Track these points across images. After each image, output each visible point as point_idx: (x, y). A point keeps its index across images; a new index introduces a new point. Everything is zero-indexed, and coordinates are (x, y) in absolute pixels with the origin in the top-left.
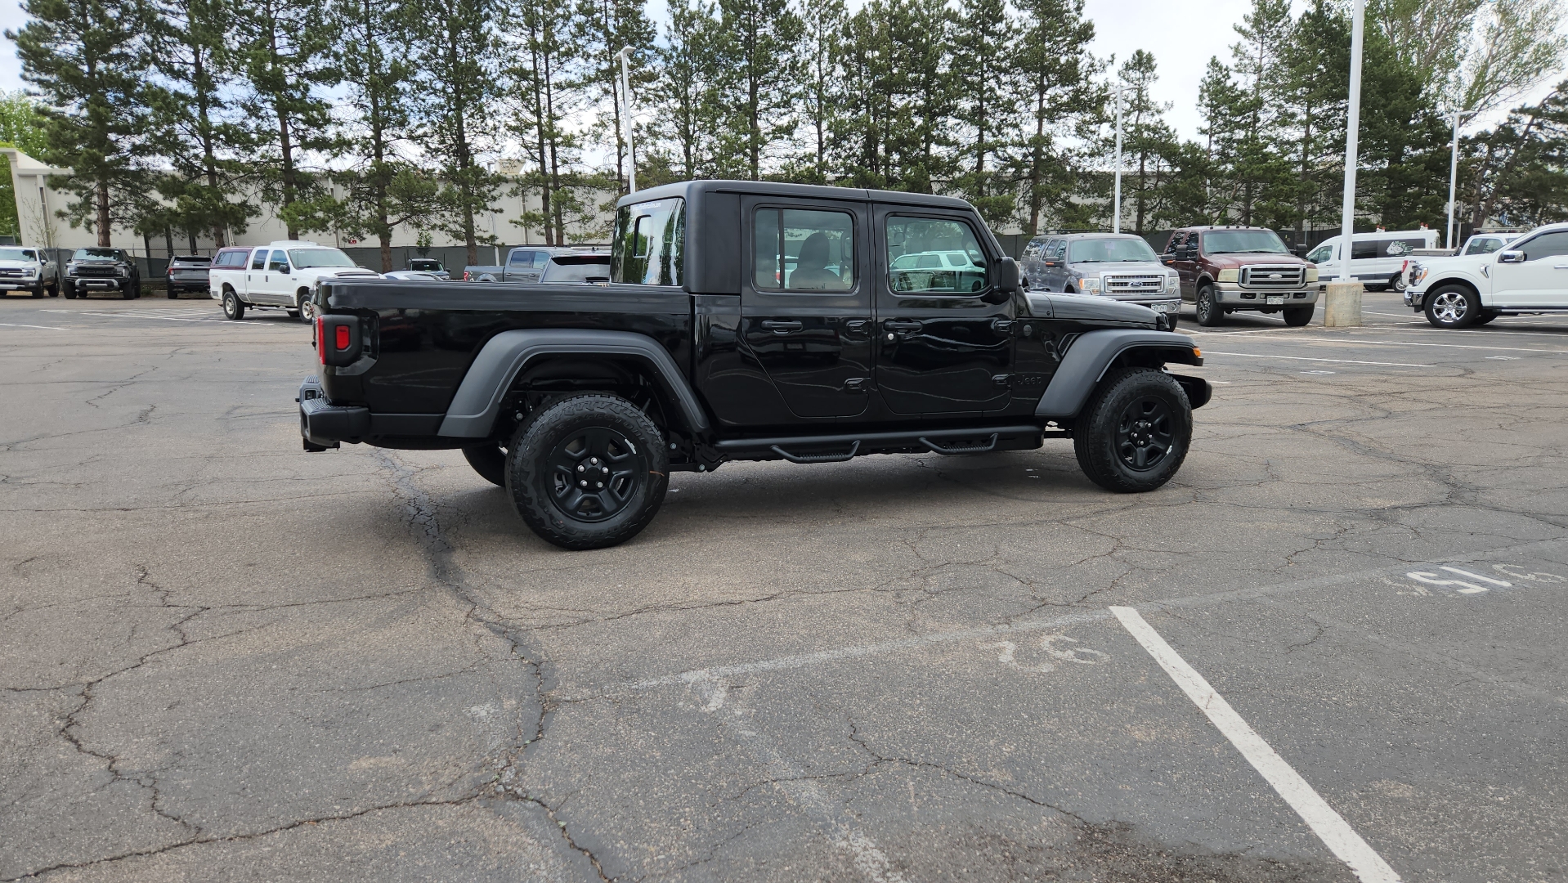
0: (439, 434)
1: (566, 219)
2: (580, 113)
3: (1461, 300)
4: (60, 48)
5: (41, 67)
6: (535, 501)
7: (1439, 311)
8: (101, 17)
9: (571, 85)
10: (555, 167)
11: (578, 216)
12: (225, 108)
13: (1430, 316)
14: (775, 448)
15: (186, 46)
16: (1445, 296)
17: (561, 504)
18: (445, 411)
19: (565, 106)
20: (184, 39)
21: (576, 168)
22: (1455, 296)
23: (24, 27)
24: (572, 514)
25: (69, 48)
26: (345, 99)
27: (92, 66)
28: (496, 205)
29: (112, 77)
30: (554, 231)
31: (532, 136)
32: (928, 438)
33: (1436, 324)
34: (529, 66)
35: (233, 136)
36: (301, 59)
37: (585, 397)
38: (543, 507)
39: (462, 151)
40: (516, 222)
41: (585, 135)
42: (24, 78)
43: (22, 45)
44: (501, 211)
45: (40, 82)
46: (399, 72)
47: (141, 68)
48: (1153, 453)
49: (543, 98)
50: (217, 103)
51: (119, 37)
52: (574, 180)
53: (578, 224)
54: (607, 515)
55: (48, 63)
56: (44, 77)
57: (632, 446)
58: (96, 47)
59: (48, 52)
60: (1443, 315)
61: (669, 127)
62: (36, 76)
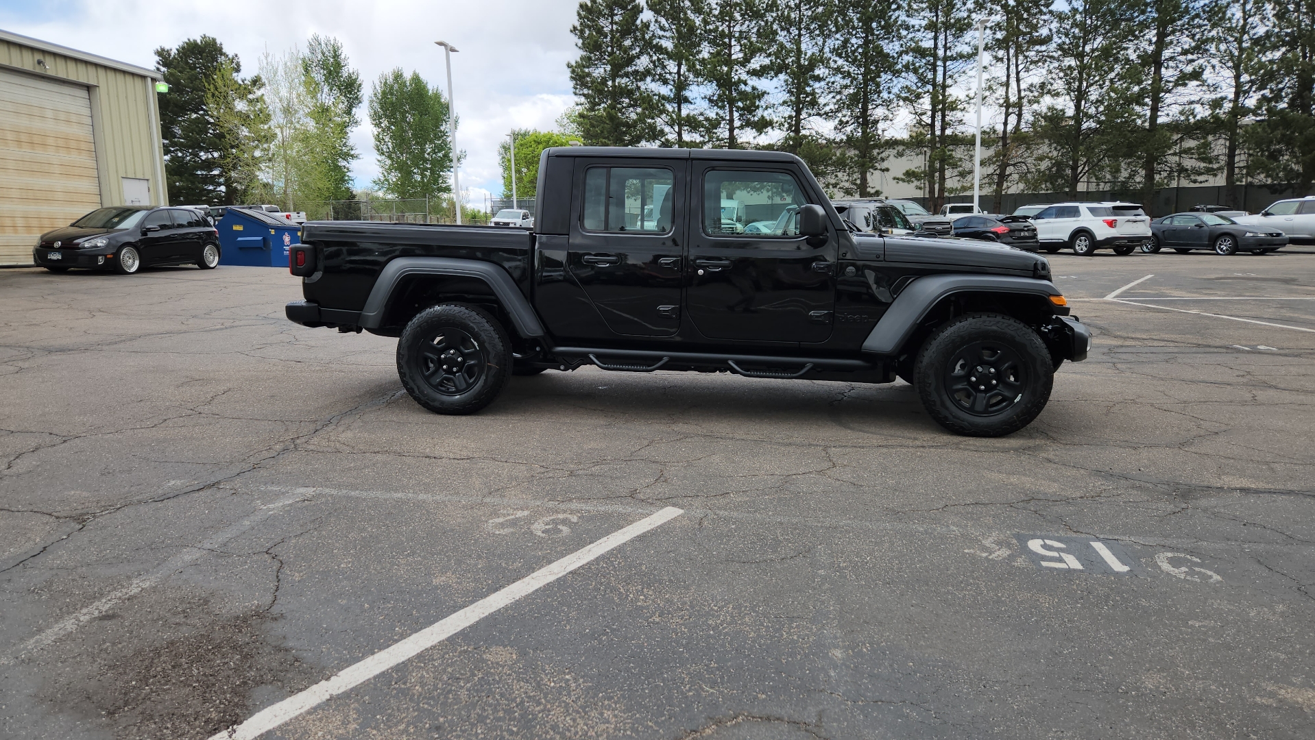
1: (948, 174)
2: (970, 80)
4: (597, 71)
5: (584, 85)
8: (620, 47)
9: (963, 56)
10: (943, 129)
11: (956, 172)
12: (691, 103)
14: (589, 356)
15: (671, 61)
17: (427, 379)
19: (957, 75)
20: (671, 56)
21: (960, 128)
23: (579, 60)
24: (435, 387)
25: (599, 72)
26: (780, 88)
27: (614, 81)
28: (885, 165)
29: (622, 88)
30: (937, 186)
31: (926, 103)
34: (928, 44)
35: (693, 123)
36: (746, 61)
39: (865, 121)
40: (898, 179)
41: (970, 99)
42: (575, 94)
43: (573, 72)
44: (887, 170)
45: (584, 95)
46: (814, 62)
47: (641, 80)
49: (940, 70)
50: (686, 100)
51: (630, 61)
52: (956, 140)
53: (958, 178)
55: (587, 82)
56: (586, 91)
57: (476, 344)
58: (617, 69)
59: (589, 75)
61: (1059, 85)
62: (581, 92)
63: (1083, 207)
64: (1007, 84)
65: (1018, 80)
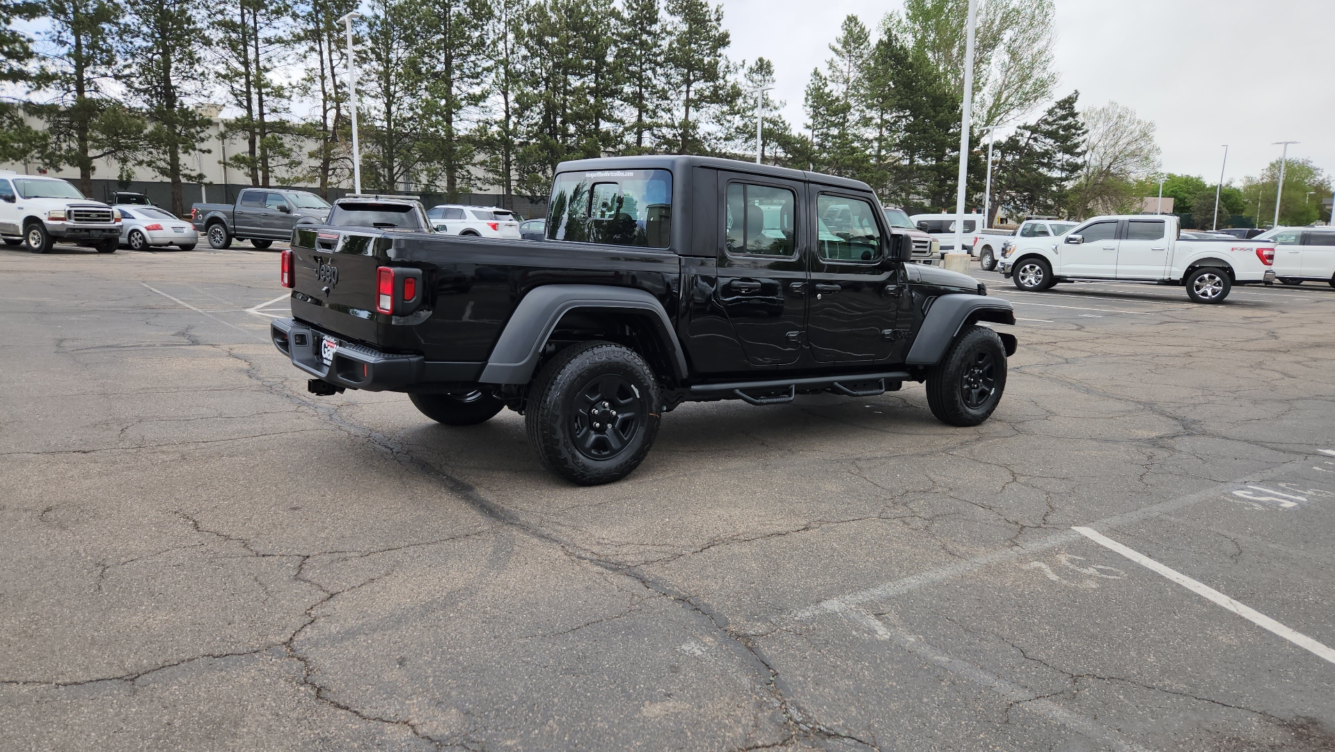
0: (481, 380)
1: (271, 163)
2: (288, 67)
3: (1039, 270)
6: (562, 442)
7: (1023, 278)
9: (280, 40)
10: (262, 114)
11: (287, 161)
13: (1016, 281)
14: (738, 391)
16: (1028, 266)
17: (580, 444)
18: (486, 359)
19: (274, 60)
21: (284, 116)
22: (1034, 267)
24: (587, 453)
26: (43, 34)
28: (204, 146)
30: (260, 173)
31: (240, 84)
32: (840, 382)
33: (1020, 288)
34: (238, 19)
37: (604, 346)
38: (567, 448)
39: (169, 94)
40: (225, 163)
41: (294, 87)
44: (209, 151)
48: (983, 394)
49: (251, 50)
52: (282, 127)
53: (284, 168)
54: (614, 452)
57: (636, 391)
60: (1026, 281)
61: (373, 86)
63: (468, 210)
64: (323, 78)
65: (333, 76)
